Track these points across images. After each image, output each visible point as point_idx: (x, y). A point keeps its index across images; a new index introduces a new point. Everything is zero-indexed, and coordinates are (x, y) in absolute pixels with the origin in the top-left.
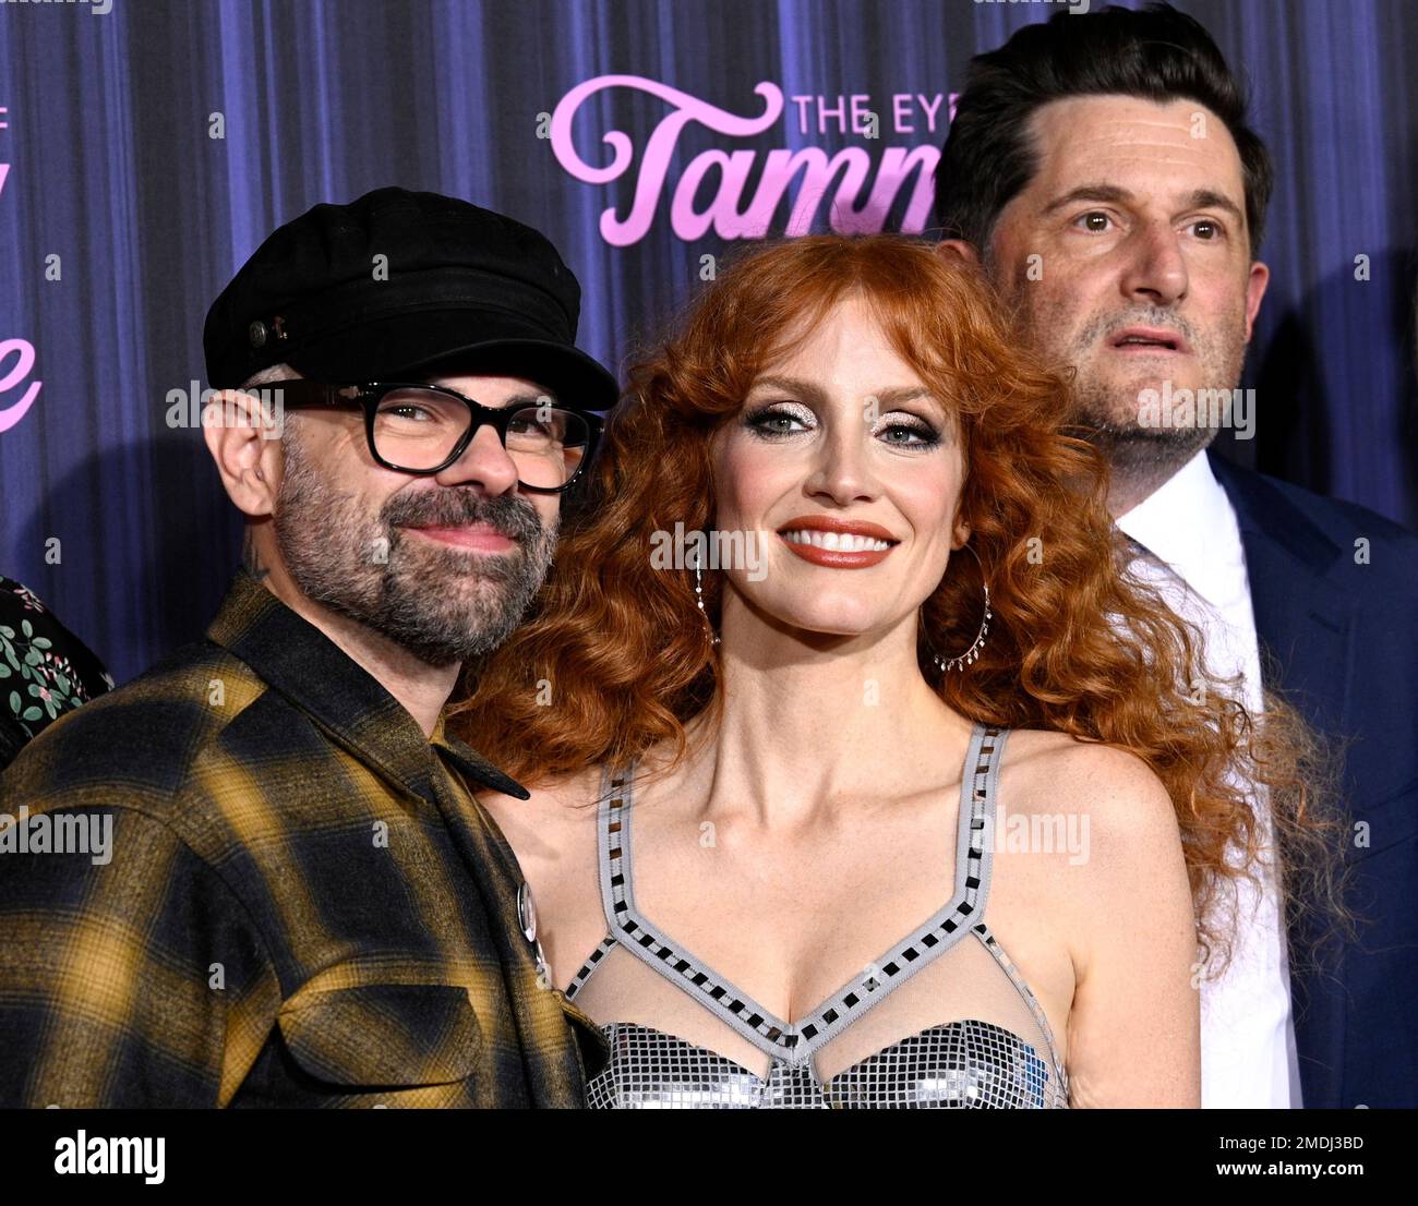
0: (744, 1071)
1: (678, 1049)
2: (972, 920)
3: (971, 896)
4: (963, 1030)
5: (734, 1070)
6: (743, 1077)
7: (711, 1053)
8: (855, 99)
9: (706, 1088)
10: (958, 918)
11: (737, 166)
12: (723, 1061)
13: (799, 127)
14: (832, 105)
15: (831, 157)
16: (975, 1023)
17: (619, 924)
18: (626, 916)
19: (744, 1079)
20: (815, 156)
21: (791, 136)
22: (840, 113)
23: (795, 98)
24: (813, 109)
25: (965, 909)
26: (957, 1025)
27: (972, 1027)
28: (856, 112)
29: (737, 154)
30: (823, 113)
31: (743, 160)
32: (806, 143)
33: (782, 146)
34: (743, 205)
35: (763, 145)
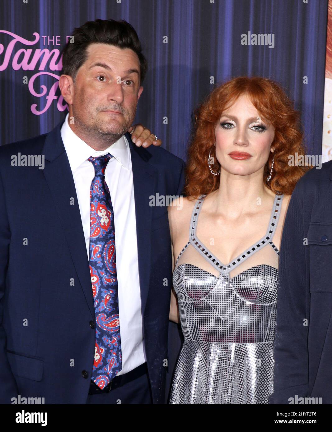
0: (213, 276)
1: (198, 270)
2: (269, 241)
3: (270, 235)
4: (261, 267)
5: (211, 276)
6: (213, 277)
7: (206, 272)
8: (57, 37)
9: (204, 280)
10: (266, 240)
11: (28, 53)
12: (208, 273)
13: (43, 43)
14: (51, 38)
15: (50, 51)
16: (265, 265)
17: (192, 239)
18: (193, 237)
19: (213, 278)
20: (46, 51)
21: (41, 46)
22: (53, 40)
23: (43, 36)
24: (47, 39)
25: (268, 238)
26: (260, 266)
27: (264, 266)
28: (57, 40)
29: (28, 50)
30: (49, 40)
31: (30, 51)
32: (44, 47)
33: (39, 48)
34: (29, 62)
35: (34, 48)
